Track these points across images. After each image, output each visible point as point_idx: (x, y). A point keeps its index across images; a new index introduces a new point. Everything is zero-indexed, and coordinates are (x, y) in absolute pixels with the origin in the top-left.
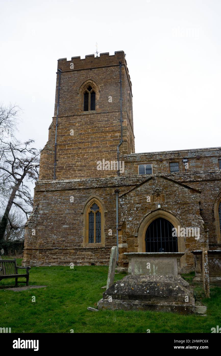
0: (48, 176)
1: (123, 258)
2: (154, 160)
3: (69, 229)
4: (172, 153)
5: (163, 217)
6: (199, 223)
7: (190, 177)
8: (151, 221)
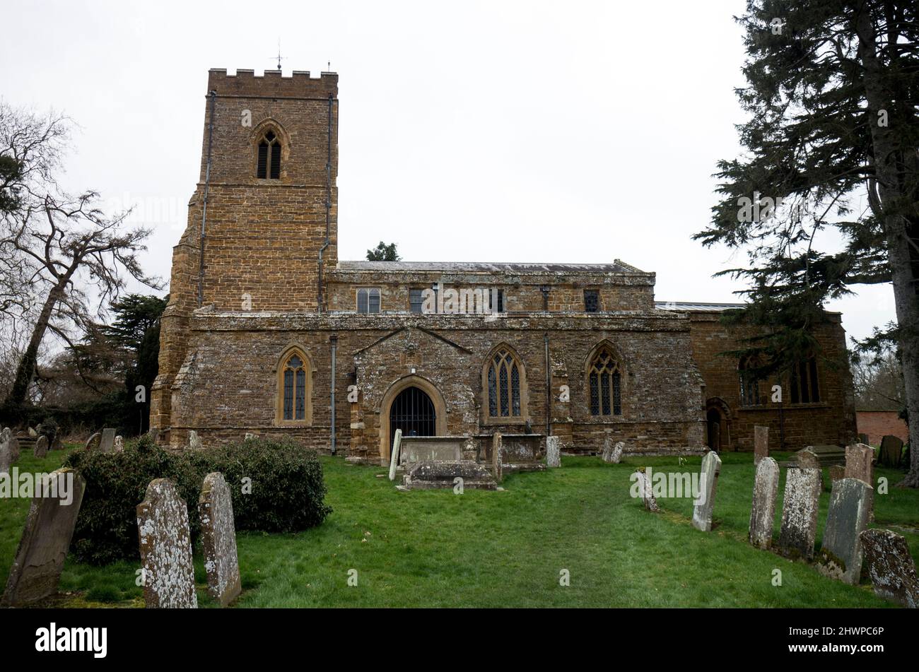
0: (188, 296)
1: (359, 444)
2: (384, 283)
3: (252, 396)
4: (415, 274)
5: (417, 386)
6: (468, 396)
7: (450, 323)
8: (399, 391)
